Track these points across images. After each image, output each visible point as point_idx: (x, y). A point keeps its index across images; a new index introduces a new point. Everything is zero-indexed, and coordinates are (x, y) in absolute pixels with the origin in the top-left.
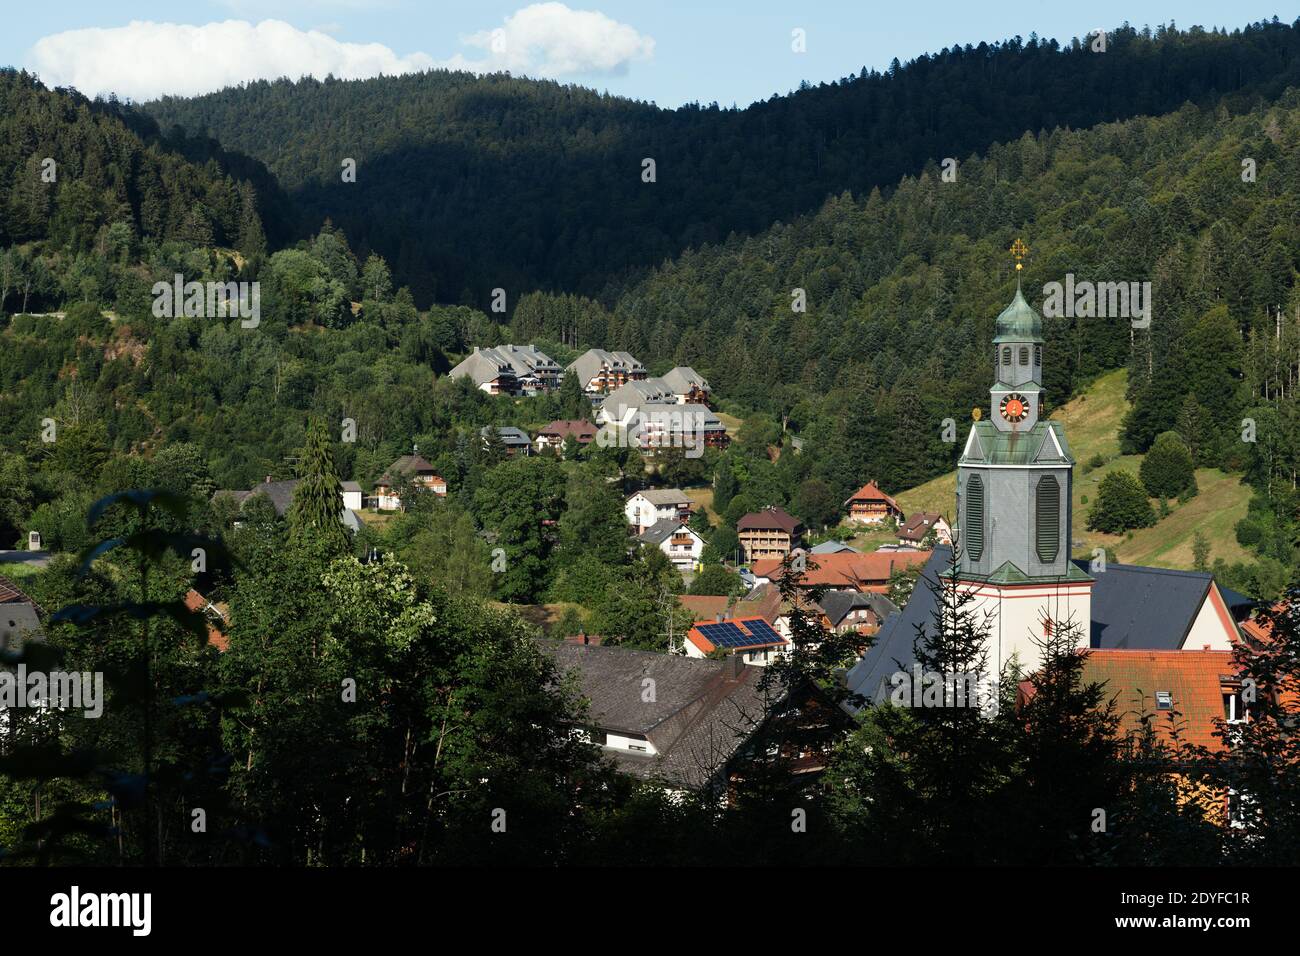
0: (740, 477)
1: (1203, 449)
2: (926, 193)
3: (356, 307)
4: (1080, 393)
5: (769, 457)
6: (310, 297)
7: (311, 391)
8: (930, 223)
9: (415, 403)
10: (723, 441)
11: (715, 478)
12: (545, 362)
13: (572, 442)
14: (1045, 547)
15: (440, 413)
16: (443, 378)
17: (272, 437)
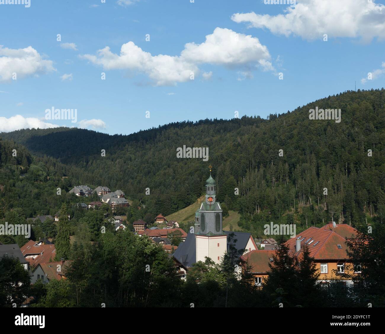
0: (132, 213)
1: (230, 206)
2: (168, 153)
3: (48, 177)
4: (203, 195)
5: (138, 209)
6: (39, 175)
7: (40, 196)
8: (169, 159)
9: (62, 198)
10: (128, 205)
11: (127, 213)
12: (89, 189)
13: (96, 206)
14: (218, 228)
15: (68, 200)
16: (68, 193)
17: (31, 206)
